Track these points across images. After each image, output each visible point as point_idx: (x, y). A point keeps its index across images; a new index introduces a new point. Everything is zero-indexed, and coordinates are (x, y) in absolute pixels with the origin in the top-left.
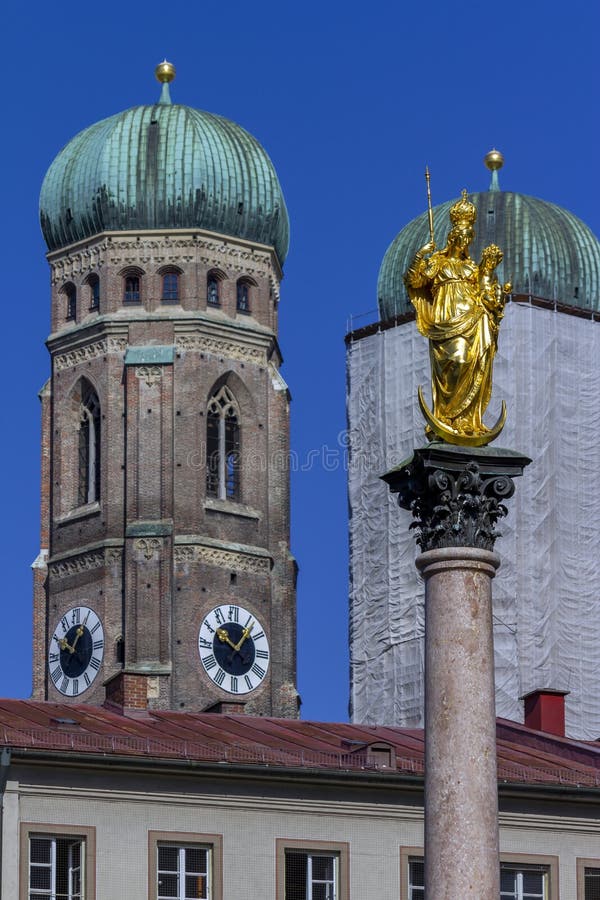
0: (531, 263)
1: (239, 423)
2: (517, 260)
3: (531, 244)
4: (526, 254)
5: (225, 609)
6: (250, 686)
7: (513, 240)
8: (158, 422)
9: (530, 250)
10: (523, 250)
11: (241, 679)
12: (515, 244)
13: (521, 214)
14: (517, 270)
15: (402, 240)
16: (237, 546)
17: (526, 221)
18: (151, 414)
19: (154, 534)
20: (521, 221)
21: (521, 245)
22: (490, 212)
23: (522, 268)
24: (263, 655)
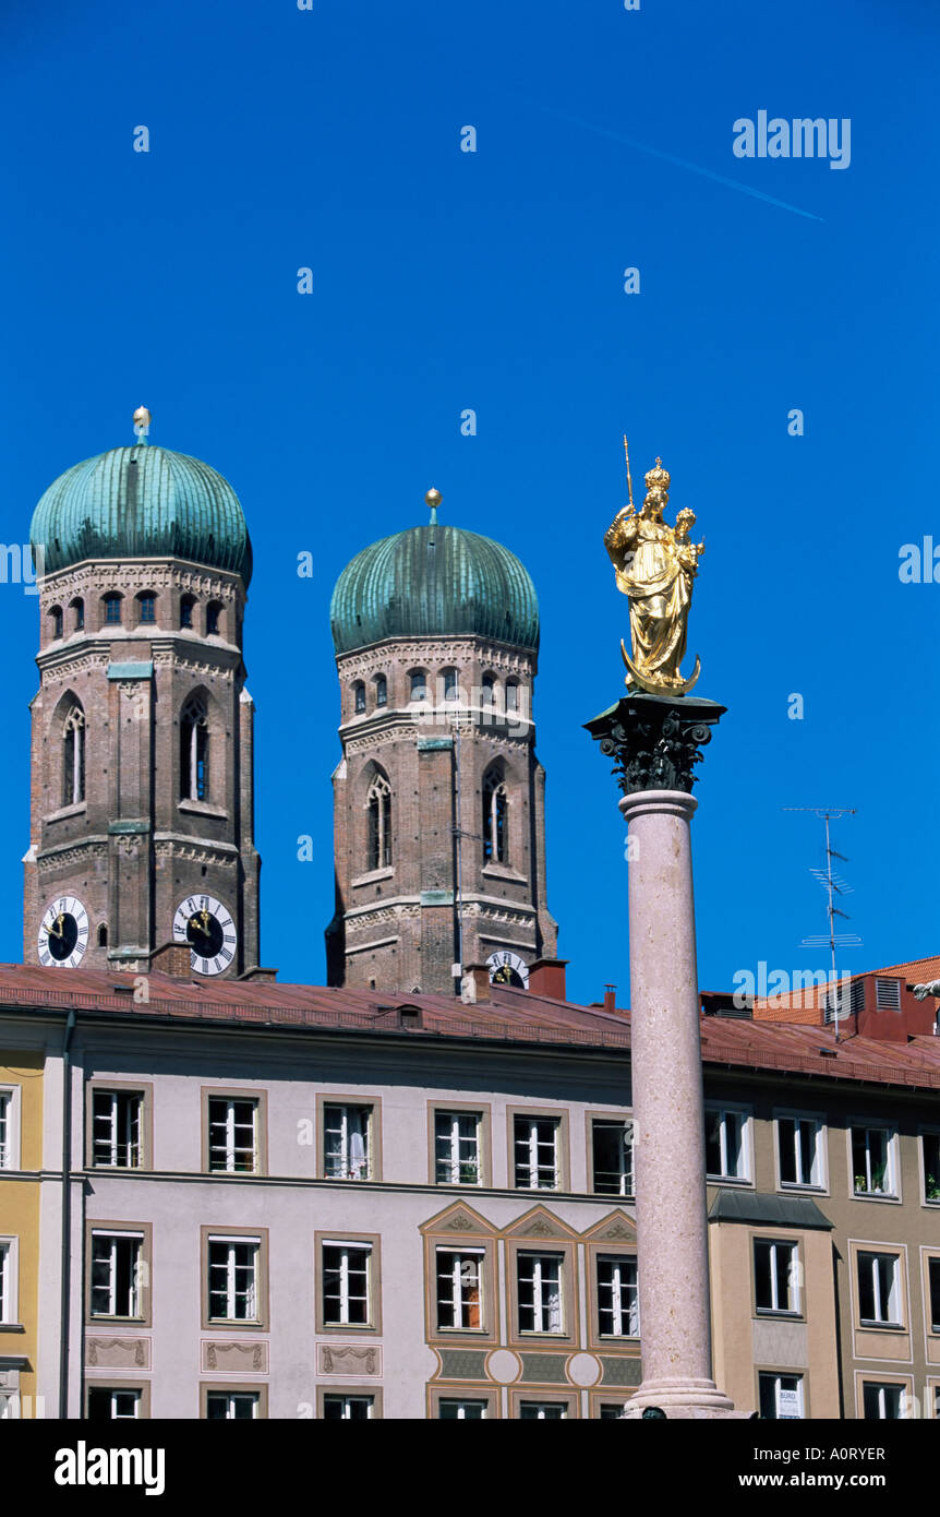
0: (467, 590)
1: (209, 732)
2: (455, 587)
3: (467, 572)
4: (463, 581)
5: (197, 898)
6: (219, 968)
7: (451, 569)
8: (137, 731)
9: (467, 577)
10: (460, 577)
11: (211, 961)
12: (453, 574)
13: (459, 546)
14: (455, 596)
15: (352, 569)
16: (207, 843)
17: (463, 552)
18: (131, 724)
19: (133, 831)
20: (458, 552)
21: (458, 574)
22: (432, 544)
23: (460, 594)
24: (230, 939)
